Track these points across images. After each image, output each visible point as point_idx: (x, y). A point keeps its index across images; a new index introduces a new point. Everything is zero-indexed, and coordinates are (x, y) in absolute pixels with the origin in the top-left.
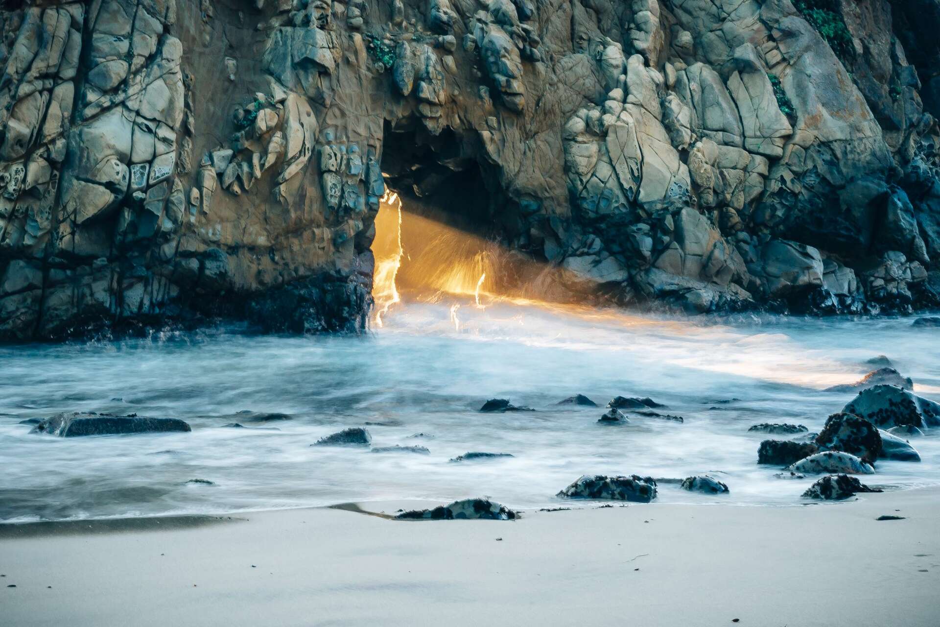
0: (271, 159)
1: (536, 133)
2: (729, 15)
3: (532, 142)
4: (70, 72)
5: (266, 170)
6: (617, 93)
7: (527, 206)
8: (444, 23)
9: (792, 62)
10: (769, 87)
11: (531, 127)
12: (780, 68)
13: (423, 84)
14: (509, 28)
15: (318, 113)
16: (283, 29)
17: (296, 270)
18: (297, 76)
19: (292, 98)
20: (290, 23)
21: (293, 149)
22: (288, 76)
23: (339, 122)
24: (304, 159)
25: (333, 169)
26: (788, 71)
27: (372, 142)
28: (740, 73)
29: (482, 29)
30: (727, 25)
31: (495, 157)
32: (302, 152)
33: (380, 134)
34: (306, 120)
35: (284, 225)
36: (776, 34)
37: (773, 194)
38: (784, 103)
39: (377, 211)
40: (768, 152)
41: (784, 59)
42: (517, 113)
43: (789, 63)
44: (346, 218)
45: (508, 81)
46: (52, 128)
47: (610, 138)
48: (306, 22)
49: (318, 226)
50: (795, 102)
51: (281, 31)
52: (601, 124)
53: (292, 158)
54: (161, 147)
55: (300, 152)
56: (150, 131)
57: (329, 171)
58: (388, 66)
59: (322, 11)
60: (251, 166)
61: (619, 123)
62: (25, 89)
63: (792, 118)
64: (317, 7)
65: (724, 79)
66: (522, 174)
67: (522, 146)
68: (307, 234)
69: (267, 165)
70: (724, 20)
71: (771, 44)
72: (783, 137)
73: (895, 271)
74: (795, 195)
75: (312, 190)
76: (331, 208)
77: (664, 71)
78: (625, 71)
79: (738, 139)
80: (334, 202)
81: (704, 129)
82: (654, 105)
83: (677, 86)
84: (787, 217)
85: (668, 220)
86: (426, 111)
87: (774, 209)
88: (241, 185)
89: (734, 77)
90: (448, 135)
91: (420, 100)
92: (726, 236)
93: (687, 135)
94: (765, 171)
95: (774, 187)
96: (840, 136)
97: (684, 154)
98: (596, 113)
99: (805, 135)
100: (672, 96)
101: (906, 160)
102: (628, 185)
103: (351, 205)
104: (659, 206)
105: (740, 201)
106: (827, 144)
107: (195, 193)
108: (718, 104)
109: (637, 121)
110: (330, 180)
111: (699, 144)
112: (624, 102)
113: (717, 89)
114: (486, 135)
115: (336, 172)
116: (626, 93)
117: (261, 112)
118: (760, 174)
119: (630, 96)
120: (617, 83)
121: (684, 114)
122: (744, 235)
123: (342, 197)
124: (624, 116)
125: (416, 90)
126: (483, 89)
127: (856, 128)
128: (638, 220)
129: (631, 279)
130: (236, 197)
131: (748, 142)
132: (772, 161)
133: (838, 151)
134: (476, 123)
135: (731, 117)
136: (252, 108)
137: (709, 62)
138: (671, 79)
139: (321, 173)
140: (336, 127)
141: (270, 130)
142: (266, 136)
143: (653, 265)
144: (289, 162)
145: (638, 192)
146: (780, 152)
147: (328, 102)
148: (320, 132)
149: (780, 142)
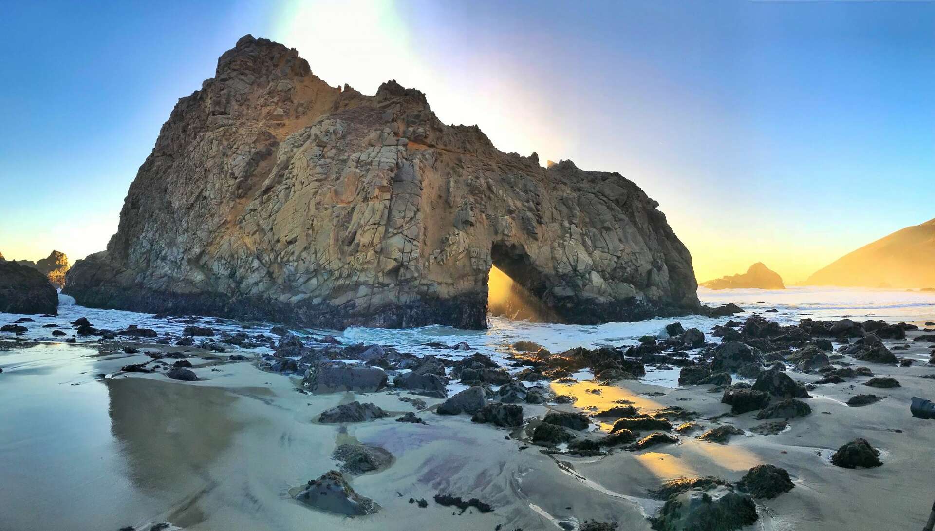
0: (454, 253)
3: (541, 248)
4: (383, 222)
5: (452, 257)
6: (568, 235)
10: (616, 235)
11: (541, 244)
12: (619, 230)
13: (505, 229)
18: (463, 226)
19: (461, 233)
20: (461, 209)
21: (461, 249)
22: (460, 226)
23: (477, 241)
24: (465, 253)
26: (621, 231)
27: (488, 248)
28: (606, 231)
31: (529, 254)
34: (465, 240)
35: (457, 275)
36: (617, 219)
37: (619, 268)
40: (617, 255)
41: (620, 227)
42: (536, 239)
43: (621, 229)
44: (479, 273)
45: (533, 229)
46: (376, 241)
47: (566, 249)
48: (466, 208)
49: (470, 275)
52: (563, 244)
53: (461, 252)
54: (414, 248)
55: (463, 250)
56: (410, 242)
58: (494, 224)
59: (472, 205)
60: (446, 255)
61: (569, 244)
62: (366, 228)
64: (470, 204)
65: (601, 232)
67: (537, 250)
69: (452, 255)
71: (616, 222)
72: (621, 250)
73: (655, 293)
74: (625, 269)
75: (467, 263)
76: (474, 269)
77: (582, 230)
78: (570, 229)
79: (607, 251)
80: (475, 267)
81: (595, 248)
82: (580, 240)
83: (586, 234)
84: (623, 276)
85: (587, 275)
86: (506, 238)
87: (619, 273)
88: (443, 262)
89: (604, 231)
90: (514, 246)
91: (504, 235)
92: (605, 280)
93: (591, 249)
94: (616, 261)
95: (619, 265)
96: (638, 251)
97: (590, 254)
98: (561, 241)
99: (628, 250)
100: (586, 237)
101: (655, 260)
102: (573, 264)
103: (481, 268)
104: (584, 271)
105: (609, 270)
106: (634, 254)
107: (427, 263)
108: (600, 240)
109: (575, 244)
110: (473, 260)
111: (595, 252)
112: (570, 238)
113: (599, 236)
114: (526, 247)
115: (476, 257)
116: (571, 235)
117: (450, 238)
118: (615, 262)
119: (573, 237)
120: (568, 233)
121: (589, 243)
122: (610, 280)
123: (478, 266)
124: (571, 242)
125: (503, 231)
126: (525, 232)
127: (642, 249)
128: (577, 275)
129: (576, 294)
130: (441, 265)
131: (610, 252)
132: (618, 257)
133: (638, 256)
134: (523, 243)
135: (604, 244)
136: (447, 237)
137: (595, 228)
138: (584, 233)
139: (471, 258)
140: (476, 243)
141: (453, 243)
142: (452, 245)
143: (583, 290)
144: (460, 254)
145: (576, 266)
146: (620, 255)
147: (473, 234)
148: (470, 244)
149: (620, 252)
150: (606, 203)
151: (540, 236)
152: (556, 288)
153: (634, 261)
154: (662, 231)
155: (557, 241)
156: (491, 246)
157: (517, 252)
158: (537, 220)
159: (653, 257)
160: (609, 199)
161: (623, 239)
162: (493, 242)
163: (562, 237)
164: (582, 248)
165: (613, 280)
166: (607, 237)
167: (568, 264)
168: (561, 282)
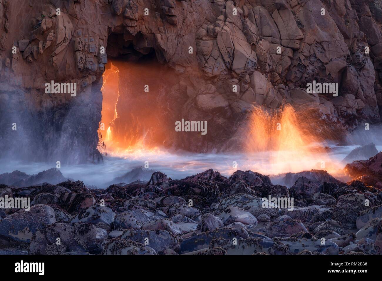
0: (48, 44)
1: (183, 36)
3: (181, 39)
5: (46, 49)
6: (222, 17)
7: (179, 71)
11: (181, 33)
12: (297, 8)
13: (127, 10)
15: (73, 22)
18: (63, 3)
21: (60, 39)
22: (59, 3)
23: (84, 27)
24: (65, 44)
25: (81, 49)
26: (301, 9)
27: (101, 37)
28: (278, 10)
31: (163, 47)
34: (67, 25)
37: (295, 66)
38: (299, 23)
39: (103, 71)
40: (293, 46)
41: (299, 4)
42: (174, 24)
43: (301, 6)
44: (87, 74)
45: (169, 9)
47: (219, 38)
49: (73, 78)
52: (214, 32)
53: (59, 44)
55: (64, 40)
57: (79, 50)
60: (38, 47)
61: (223, 31)
63: (303, 30)
65: (271, 13)
66: (176, 55)
67: (176, 41)
69: (46, 47)
72: (300, 39)
73: (351, 103)
74: (305, 67)
75: (70, 60)
76: (80, 69)
77: (243, 9)
78: (225, 8)
79: (278, 40)
80: (81, 66)
81: (262, 36)
82: (239, 23)
83: (249, 16)
84: (302, 77)
85: (247, 77)
86: (128, 23)
87: (296, 74)
88: (33, 57)
89: (276, 12)
90: (140, 36)
91: (126, 18)
92: (274, 85)
93: (255, 38)
94: (291, 55)
95: (296, 63)
96: (326, 39)
97: (253, 46)
98: (211, 27)
99: (310, 39)
100: (247, 20)
101: (353, 53)
102: (227, 60)
103: (90, 67)
104: (242, 71)
105: (280, 69)
106: (320, 43)
107: (8, 60)
108: (268, 24)
109: (231, 30)
110: (79, 55)
111: (261, 42)
112: (225, 21)
113: (268, 17)
114: (159, 36)
115: (82, 51)
116: (226, 17)
117: (44, 20)
118: (289, 57)
119: (228, 19)
120: (221, 13)
121: (253, 28)
122: (282, 86)
123: (85, 63)
124: (225, 28)
125: (124, 12)
126: (157, 14)
127: (333, 36)
128: (232, 77)
129: (230, 105)
130: (30, 62)
131: (283, 42)
132: (295, 50)
133: (325, 47)
134: (154, 30)
135: (274, 30)
136: (40, 18)
137: (263, 6)
138: (246, 13)
139: (75, 51)
140: (83, 29)
141: (48, 29)
142: (46, 32)
143: (240, 99)
144: (58, 46)
145: (232, 64)
146: (298, 46)
147: (79, 16)
148: (75, 31)
149: (298, 42)
151: (178, 20)
152: (200, 96)
153: (319, 55)
154: (367, 8)
155: (205, 26)
156: (106, 34)
157: (146, 44)
159: (351, 49)
161: (304, 23)
162: (109, 28)
163: (214, 22)
164: (240, 35)
165: (286, 84)
166: (279, 21)
167: (220, 60)
168: (209, 87)
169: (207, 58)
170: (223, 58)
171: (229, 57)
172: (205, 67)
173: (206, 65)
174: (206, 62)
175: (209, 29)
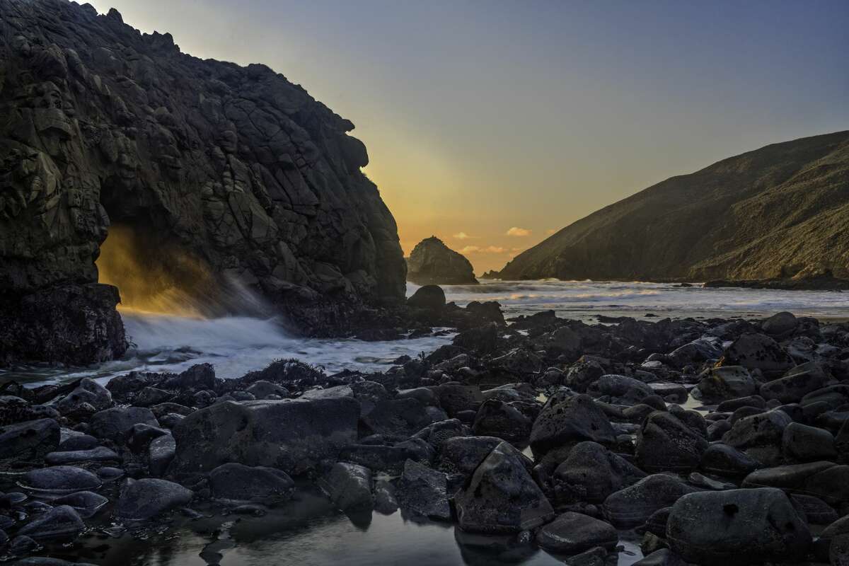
0: (34, 194)
1: (186, 194)
2: (271, 138)
3: (184, 198)
5: (30, 203)
6: (227, 174)
7: (185, 238)
8: (127, 119)
9: (312, 165)
10: (301, 177)
11: (184, 190)
12: (305, 168)
13: (124, 155)
14: (171, 127)
15: (60, 167)
16: (22, 109)
17: (57, 275)
18: (41, 140)
19: (42, 155)
20: (28, 105)
21: (50, 188)
22: (35, 139)
23: (76, 174)
24: (58, 196)
25: (79, 205)
26: (310, 170)
27: (95, 190)
28: (283, 170)
29: (152, 126)
30: (270, 143)
31: (166, 206)
32: (55, 192)
33: (99, 186)
34: (53, 170)
35: (43, 243)
36: (302, 150)
37: (313, 237)
38: (311, 187)
39: (106, 236)
40: (308, 213)
41: (307, 164)
42: (175, 180)
43: (310, 166)
44: (87, 240)
45: (175, 160)
47: (232, 199)
48: (46, 104)
49: (69, 245)
50: (317, 187)
51: (20, 111)
52: (225, 191)
53: (49, 196)
55: (55, 191)
57: (76, 207)
58: (98, 142)
59: (56, 99)
60: (18, 199)
61: (236, 191)
63: (318, 195)
64: (53, 95)
65: (274, 173)
66: (182, 218)
67: (179, 201)
68: (61, 250)
69: (31, 199)
70: (268, 141)
71: (298, 155)
72: (315, 206)
74: (322, 238)
75: (64, 218)
76: (78, 232)
78: (228, 162)
79: (290, 205)
80: (81, 228)
81: (272, 199)
82: (249, 184)
84: (319, 250)
85: (273, 248)
86: (125, 172)
87: (313, 245)
89: (279, 173)
91: (122, 166)
94: (307, 223)
95: (313, 233)
96: (341, 207)
97: (269, 212)
98: (219, 185)
99: (325, 205)
102: (244, 227)
104: (264, 240)
106: (336, 211)
109: (243, 191)
110: (75, 212)
112: (234, 179)
113: (272, 177)
114: (159, 193)
115: (80, 207)
116: (233, 174)
118: (305, 226)
119: (236, 177)
120: (225, 169)
121: (264, 189)
124: (236, 187)
125: (120, 159)
131: (294, 207)
132: (310, 218)
133: (341, 215)
134: (153, 185)
135: (283, 193)
139: (68, 208)
140: (74, 177)
141: (31, 174)
142: (28, 179)
143: (271, 274)
144: (48, 199)
145: (251, 231)
146: (315, 213)
147: (68, 159)
148: (64, 180)
149: (313, 208)
150: (279, 119)
151: (181, 173)
153: (335, 224)
155: (210, 184)
158: (179, 142)
160: (284, 113)
161: (315, 185)
162: (102, 179)
163: (220, 179)
164: (254, 198)
165: (304, 258)
167: (235, 227)
168: (233, 259)
169: (218, 223)
170: (238, 225)
171: (247, 223)
172: (217, 235)
173: (218, 232)
174: (218, 228)
175: (217, 187)
